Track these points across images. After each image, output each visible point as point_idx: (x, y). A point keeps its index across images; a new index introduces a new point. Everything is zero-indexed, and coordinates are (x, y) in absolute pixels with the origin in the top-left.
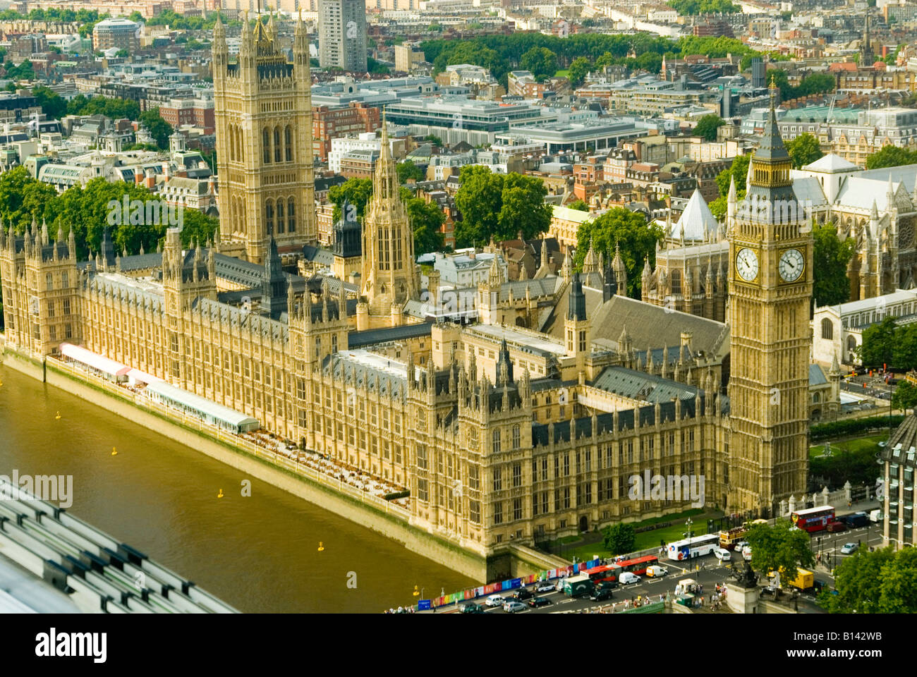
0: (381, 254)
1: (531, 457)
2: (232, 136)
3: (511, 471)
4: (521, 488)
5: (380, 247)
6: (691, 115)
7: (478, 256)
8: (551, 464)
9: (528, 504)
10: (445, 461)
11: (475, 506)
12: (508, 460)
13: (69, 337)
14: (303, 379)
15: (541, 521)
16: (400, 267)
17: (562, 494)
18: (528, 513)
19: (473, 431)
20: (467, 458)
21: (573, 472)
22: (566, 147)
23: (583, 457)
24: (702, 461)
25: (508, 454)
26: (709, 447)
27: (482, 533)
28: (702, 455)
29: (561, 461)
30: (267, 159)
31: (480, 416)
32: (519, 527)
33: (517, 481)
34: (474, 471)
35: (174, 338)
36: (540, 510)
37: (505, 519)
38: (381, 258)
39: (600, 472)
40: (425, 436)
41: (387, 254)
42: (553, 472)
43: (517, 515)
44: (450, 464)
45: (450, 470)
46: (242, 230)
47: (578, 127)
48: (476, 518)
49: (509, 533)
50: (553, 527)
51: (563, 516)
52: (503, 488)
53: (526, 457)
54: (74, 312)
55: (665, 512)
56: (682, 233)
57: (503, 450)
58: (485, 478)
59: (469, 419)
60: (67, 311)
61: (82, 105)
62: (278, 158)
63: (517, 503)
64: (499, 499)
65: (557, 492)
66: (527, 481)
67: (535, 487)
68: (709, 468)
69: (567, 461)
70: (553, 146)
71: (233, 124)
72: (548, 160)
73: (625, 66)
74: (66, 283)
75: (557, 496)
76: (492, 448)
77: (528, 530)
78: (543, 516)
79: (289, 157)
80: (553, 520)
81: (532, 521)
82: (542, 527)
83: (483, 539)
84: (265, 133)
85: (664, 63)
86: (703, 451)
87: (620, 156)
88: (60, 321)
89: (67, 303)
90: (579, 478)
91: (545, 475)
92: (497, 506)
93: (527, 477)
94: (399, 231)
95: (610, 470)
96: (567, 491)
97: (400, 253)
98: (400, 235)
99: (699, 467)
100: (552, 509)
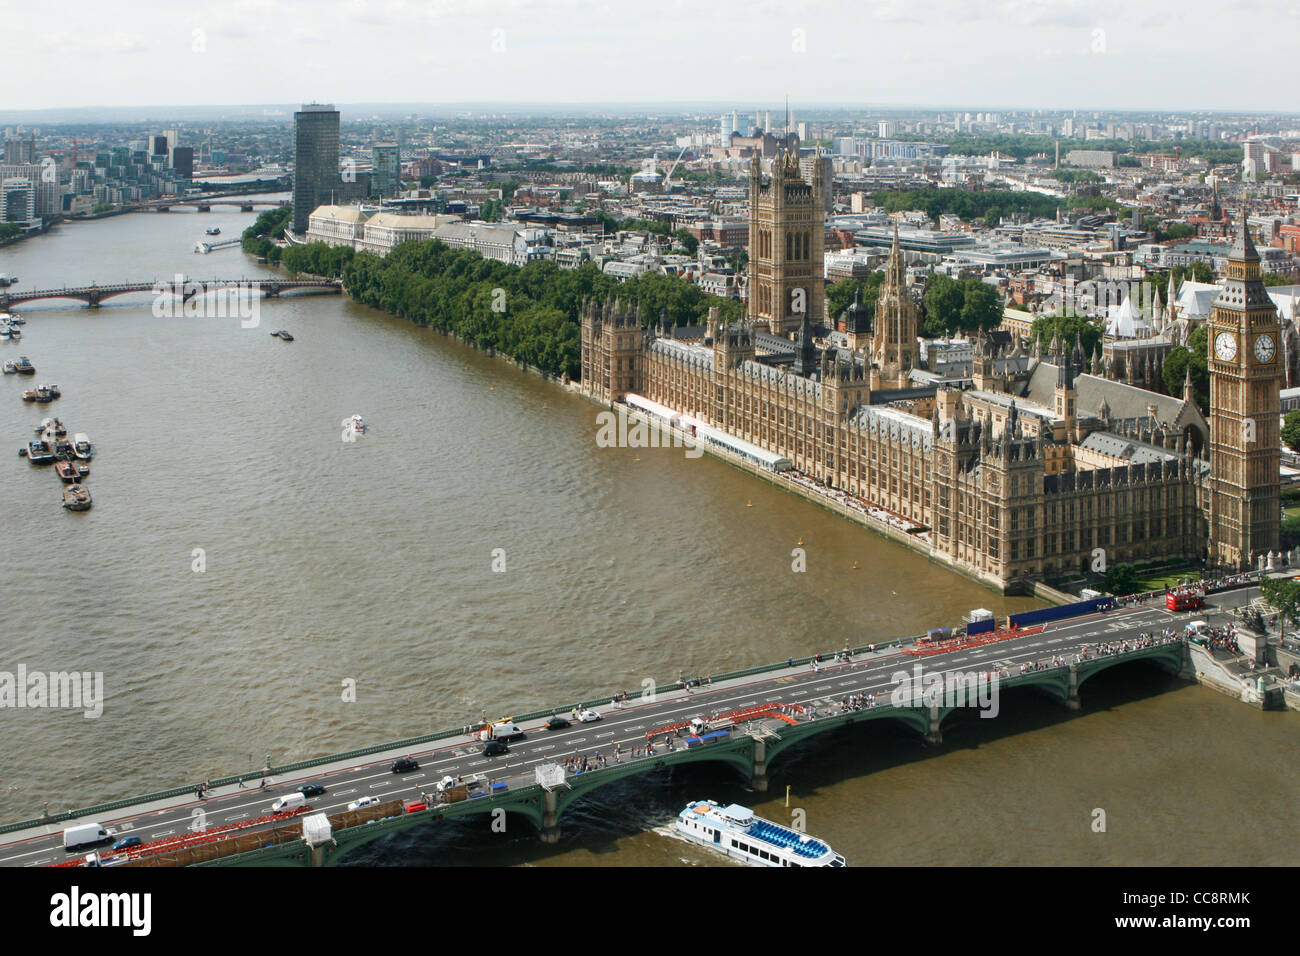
0: (890, 329)
1: (1043, 502)
2: (762, 239)
3: (1026, 514)
4: (1034, 530)
5: (890, 325)
6: (1091, 248)
7: (951, 341)
8: (1060, 510)
9: (1039, 543)
10: (965, 502)
11: (994, 543)
12: (1024, 503)
13: (632, 389)
14: (832, 428)
15: (1050, 560)
16: (906, 341)
17: (1067, 537)
18: (1039, 552)
19: (994, 476)
20: (987, 500)
21: (1077, 518)
22: (999, 267)
23: (1085, 505)
24: (1184, 515)
25: (1024, 498)
26: (1190, 504)
27: (1000, 567)
28: (1184, 511)
29: (1068, 507)
30: (789, 257)
31: (1000, 464)
32: (1031, 564)
33: (1031, 523)
34: (994, 511)
35: (720, 391)
36: (1049, 549)
37: (1021, 556)
38: (890, 333)
39: (1100, 520)
40: (948, 479)
41: (896, 331)
42: (1060, 517)
43: (1031, 553)
44: (971, 504)
45: (970, 510)
46: (766, 312)
47: (1008, 252)
48: (995, 553)
49: (1024, 569)
50: (1060, 566)
51: (1068, 557)
52: (1020, 528)
53: (1039, 501)
54: (636, 368)
55: (1153, 559)
56: (1117, 330)
57: (1020, 494)
58: (1003, 518)
59: (990, 466)
60: (631, 367)
61: (630, 224)
62: (798, 257)
63: (1031, 543)
64: (1015, 538)
65: (1064, 535)
66: (1039, 524)
67: (1045, 528)
68: (1190, 522)
69: (1072, 508)
70: (988, 265)
71: (763, 230)
72: (988, 275)
73: (1029, 214)
74: (632, 345)
75: (1064, 539)
76: (1010, 492)
77: (1039, 567)
78: (1052, 556)
79: (806, 256)
80: (1060, 560)
81: (1042, 559)
82: (1051, 565)
83: (1001, 573)
84: (788, 238)
85: (1058, 213)
86: (1185, 507)
87: (1048, 273)
88: (626, 375)
89: (631, 361)
90: (1082, 523)
91: (1054, 519)
92: (1014, 545)
93: (1039, 520)
94: (906, 312)
95: (1108, 518)
96: (1072, 534)
97: (906, 330)
98: (906, 316)
99: (1181, 521)
100: (1059, 549)
